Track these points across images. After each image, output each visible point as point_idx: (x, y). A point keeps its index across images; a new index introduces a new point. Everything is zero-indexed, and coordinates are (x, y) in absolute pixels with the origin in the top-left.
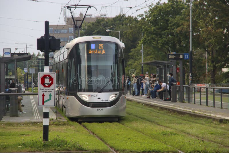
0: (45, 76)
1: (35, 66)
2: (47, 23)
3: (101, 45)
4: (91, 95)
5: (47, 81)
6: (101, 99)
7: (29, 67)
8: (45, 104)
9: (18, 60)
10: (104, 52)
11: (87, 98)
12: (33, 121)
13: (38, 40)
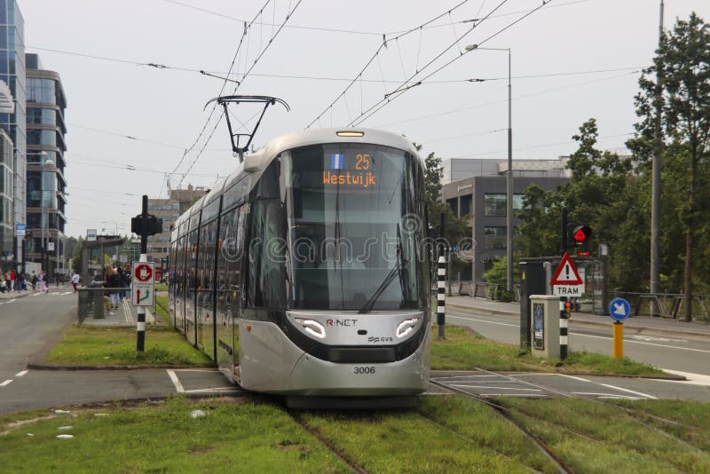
0: (141, 267)
1: (128, 253)
2: (145, 198)
3: (363, 158)
4: (335, 321)
5: (144, 273)
6: (368, 335)
7: (119, 254)
8: (141, 303)
9: (105, 245)
10: (371, 180)
11: (319, 332)
12: (124, 324)
13: (133, 220)
